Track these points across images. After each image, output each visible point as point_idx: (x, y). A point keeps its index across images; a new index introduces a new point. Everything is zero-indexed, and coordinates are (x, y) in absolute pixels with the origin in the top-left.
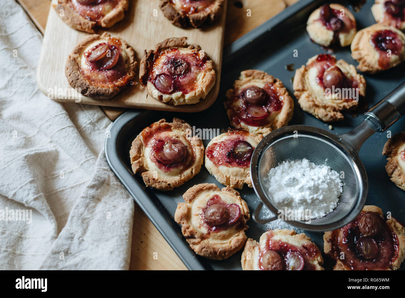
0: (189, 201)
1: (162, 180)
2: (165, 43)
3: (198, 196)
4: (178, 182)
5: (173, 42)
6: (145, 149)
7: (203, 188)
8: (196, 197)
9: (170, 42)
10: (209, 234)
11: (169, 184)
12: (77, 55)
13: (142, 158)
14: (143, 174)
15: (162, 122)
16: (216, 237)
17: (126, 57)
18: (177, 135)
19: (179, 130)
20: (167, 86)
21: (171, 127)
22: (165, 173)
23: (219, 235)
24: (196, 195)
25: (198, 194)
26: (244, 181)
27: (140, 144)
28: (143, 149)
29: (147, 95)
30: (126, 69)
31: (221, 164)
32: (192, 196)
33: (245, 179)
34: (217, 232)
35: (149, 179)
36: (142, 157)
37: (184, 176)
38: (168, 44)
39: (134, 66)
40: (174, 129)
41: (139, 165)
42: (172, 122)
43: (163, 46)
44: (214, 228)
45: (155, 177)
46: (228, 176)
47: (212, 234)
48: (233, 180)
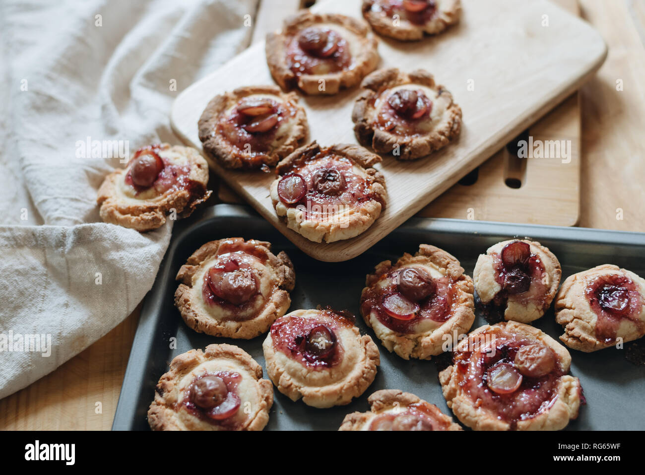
0: (207, 354)
1: (194, 310)
2: (345, 147)
3: (223, 359)
4: (209, 327)
5: (355, 150)
6: (212, 260)
7: (237, 355)
8: (219, 357)
9: (351, 149)
11: (197, 321)
12: (235, 97)
13: (198, 267)
14: (181, 285)
15: (265, 245)
17: (285, 133)
18: (263, 272)
19: (273, 269)
20: (290, 194)
21: (268, 259)
23: (187, 418)
24: (220, 355)
25: (224, 356)
26: (300, 388)
27: (212, 249)
28: (211, 257)
29: (269, 196)
30: (272, 146)
32: (215, 351)
33: (302, 386)
34: (189, 413)
35: (182, 295)
36: (200, 267)
37: (224, 326)
38: (348, 149)
39: (285, 150)
40: (269, 263)
41: (186, 271)
42: (276, 254)
43: (339, 149)
45: (190, 300)
46: (281, 370)
47: (182, 410)
48: (286, 379)
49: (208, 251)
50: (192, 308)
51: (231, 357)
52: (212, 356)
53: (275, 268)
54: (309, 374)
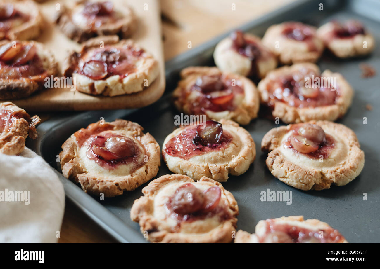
1: (107, 179)
3: (164, 187)
4: (129, 181)
6: (79, 149)
7: (170, 177)
8: (160, 188)
10: (179, 225)
11: (117, 184)
14: (78, 175)
16: (190, 229)
20: (99, 70)
21: (114, 126)
22: (110, 172)
23: (193, 226)
24: (160, 186)
25: (162, 185)
26: (227, 165)
27: (72, 144)
28: (77, 149)
31: (191, 154)
32: (154, 186)
33: (227, 163)
34: (191, 222)
35: (88, 179)
36: (77, 158)
37: (137, 175)
40: (117, 129)
41: (73, 165)
44: (185, 217)
45: (96, 177)
46: (205, 165)
47: (184, 225)
48: (214, 167)
49: (71, 146)
50: (105, 180)
51: (167, 182)
52: (155, 191)
53: (125, 128)
54: (224, 153)
